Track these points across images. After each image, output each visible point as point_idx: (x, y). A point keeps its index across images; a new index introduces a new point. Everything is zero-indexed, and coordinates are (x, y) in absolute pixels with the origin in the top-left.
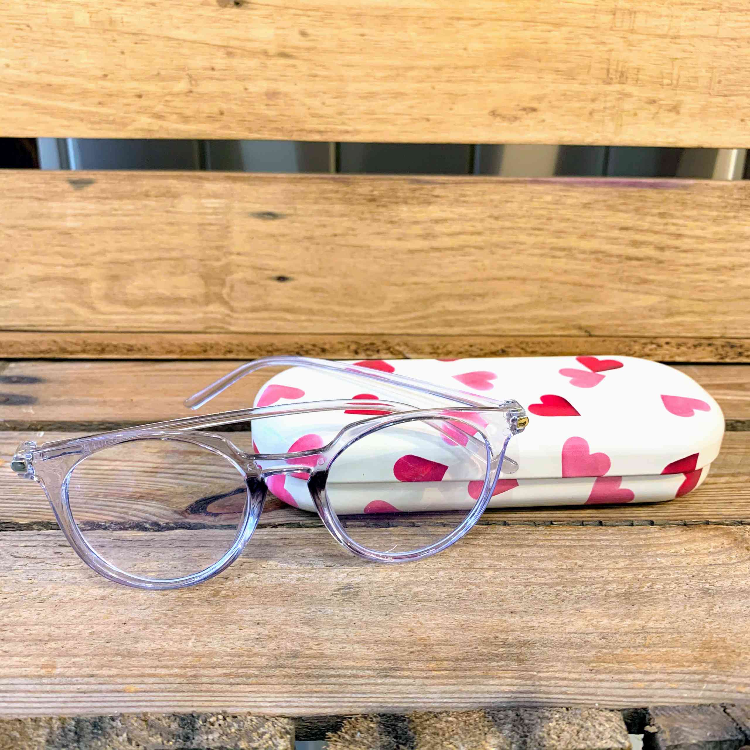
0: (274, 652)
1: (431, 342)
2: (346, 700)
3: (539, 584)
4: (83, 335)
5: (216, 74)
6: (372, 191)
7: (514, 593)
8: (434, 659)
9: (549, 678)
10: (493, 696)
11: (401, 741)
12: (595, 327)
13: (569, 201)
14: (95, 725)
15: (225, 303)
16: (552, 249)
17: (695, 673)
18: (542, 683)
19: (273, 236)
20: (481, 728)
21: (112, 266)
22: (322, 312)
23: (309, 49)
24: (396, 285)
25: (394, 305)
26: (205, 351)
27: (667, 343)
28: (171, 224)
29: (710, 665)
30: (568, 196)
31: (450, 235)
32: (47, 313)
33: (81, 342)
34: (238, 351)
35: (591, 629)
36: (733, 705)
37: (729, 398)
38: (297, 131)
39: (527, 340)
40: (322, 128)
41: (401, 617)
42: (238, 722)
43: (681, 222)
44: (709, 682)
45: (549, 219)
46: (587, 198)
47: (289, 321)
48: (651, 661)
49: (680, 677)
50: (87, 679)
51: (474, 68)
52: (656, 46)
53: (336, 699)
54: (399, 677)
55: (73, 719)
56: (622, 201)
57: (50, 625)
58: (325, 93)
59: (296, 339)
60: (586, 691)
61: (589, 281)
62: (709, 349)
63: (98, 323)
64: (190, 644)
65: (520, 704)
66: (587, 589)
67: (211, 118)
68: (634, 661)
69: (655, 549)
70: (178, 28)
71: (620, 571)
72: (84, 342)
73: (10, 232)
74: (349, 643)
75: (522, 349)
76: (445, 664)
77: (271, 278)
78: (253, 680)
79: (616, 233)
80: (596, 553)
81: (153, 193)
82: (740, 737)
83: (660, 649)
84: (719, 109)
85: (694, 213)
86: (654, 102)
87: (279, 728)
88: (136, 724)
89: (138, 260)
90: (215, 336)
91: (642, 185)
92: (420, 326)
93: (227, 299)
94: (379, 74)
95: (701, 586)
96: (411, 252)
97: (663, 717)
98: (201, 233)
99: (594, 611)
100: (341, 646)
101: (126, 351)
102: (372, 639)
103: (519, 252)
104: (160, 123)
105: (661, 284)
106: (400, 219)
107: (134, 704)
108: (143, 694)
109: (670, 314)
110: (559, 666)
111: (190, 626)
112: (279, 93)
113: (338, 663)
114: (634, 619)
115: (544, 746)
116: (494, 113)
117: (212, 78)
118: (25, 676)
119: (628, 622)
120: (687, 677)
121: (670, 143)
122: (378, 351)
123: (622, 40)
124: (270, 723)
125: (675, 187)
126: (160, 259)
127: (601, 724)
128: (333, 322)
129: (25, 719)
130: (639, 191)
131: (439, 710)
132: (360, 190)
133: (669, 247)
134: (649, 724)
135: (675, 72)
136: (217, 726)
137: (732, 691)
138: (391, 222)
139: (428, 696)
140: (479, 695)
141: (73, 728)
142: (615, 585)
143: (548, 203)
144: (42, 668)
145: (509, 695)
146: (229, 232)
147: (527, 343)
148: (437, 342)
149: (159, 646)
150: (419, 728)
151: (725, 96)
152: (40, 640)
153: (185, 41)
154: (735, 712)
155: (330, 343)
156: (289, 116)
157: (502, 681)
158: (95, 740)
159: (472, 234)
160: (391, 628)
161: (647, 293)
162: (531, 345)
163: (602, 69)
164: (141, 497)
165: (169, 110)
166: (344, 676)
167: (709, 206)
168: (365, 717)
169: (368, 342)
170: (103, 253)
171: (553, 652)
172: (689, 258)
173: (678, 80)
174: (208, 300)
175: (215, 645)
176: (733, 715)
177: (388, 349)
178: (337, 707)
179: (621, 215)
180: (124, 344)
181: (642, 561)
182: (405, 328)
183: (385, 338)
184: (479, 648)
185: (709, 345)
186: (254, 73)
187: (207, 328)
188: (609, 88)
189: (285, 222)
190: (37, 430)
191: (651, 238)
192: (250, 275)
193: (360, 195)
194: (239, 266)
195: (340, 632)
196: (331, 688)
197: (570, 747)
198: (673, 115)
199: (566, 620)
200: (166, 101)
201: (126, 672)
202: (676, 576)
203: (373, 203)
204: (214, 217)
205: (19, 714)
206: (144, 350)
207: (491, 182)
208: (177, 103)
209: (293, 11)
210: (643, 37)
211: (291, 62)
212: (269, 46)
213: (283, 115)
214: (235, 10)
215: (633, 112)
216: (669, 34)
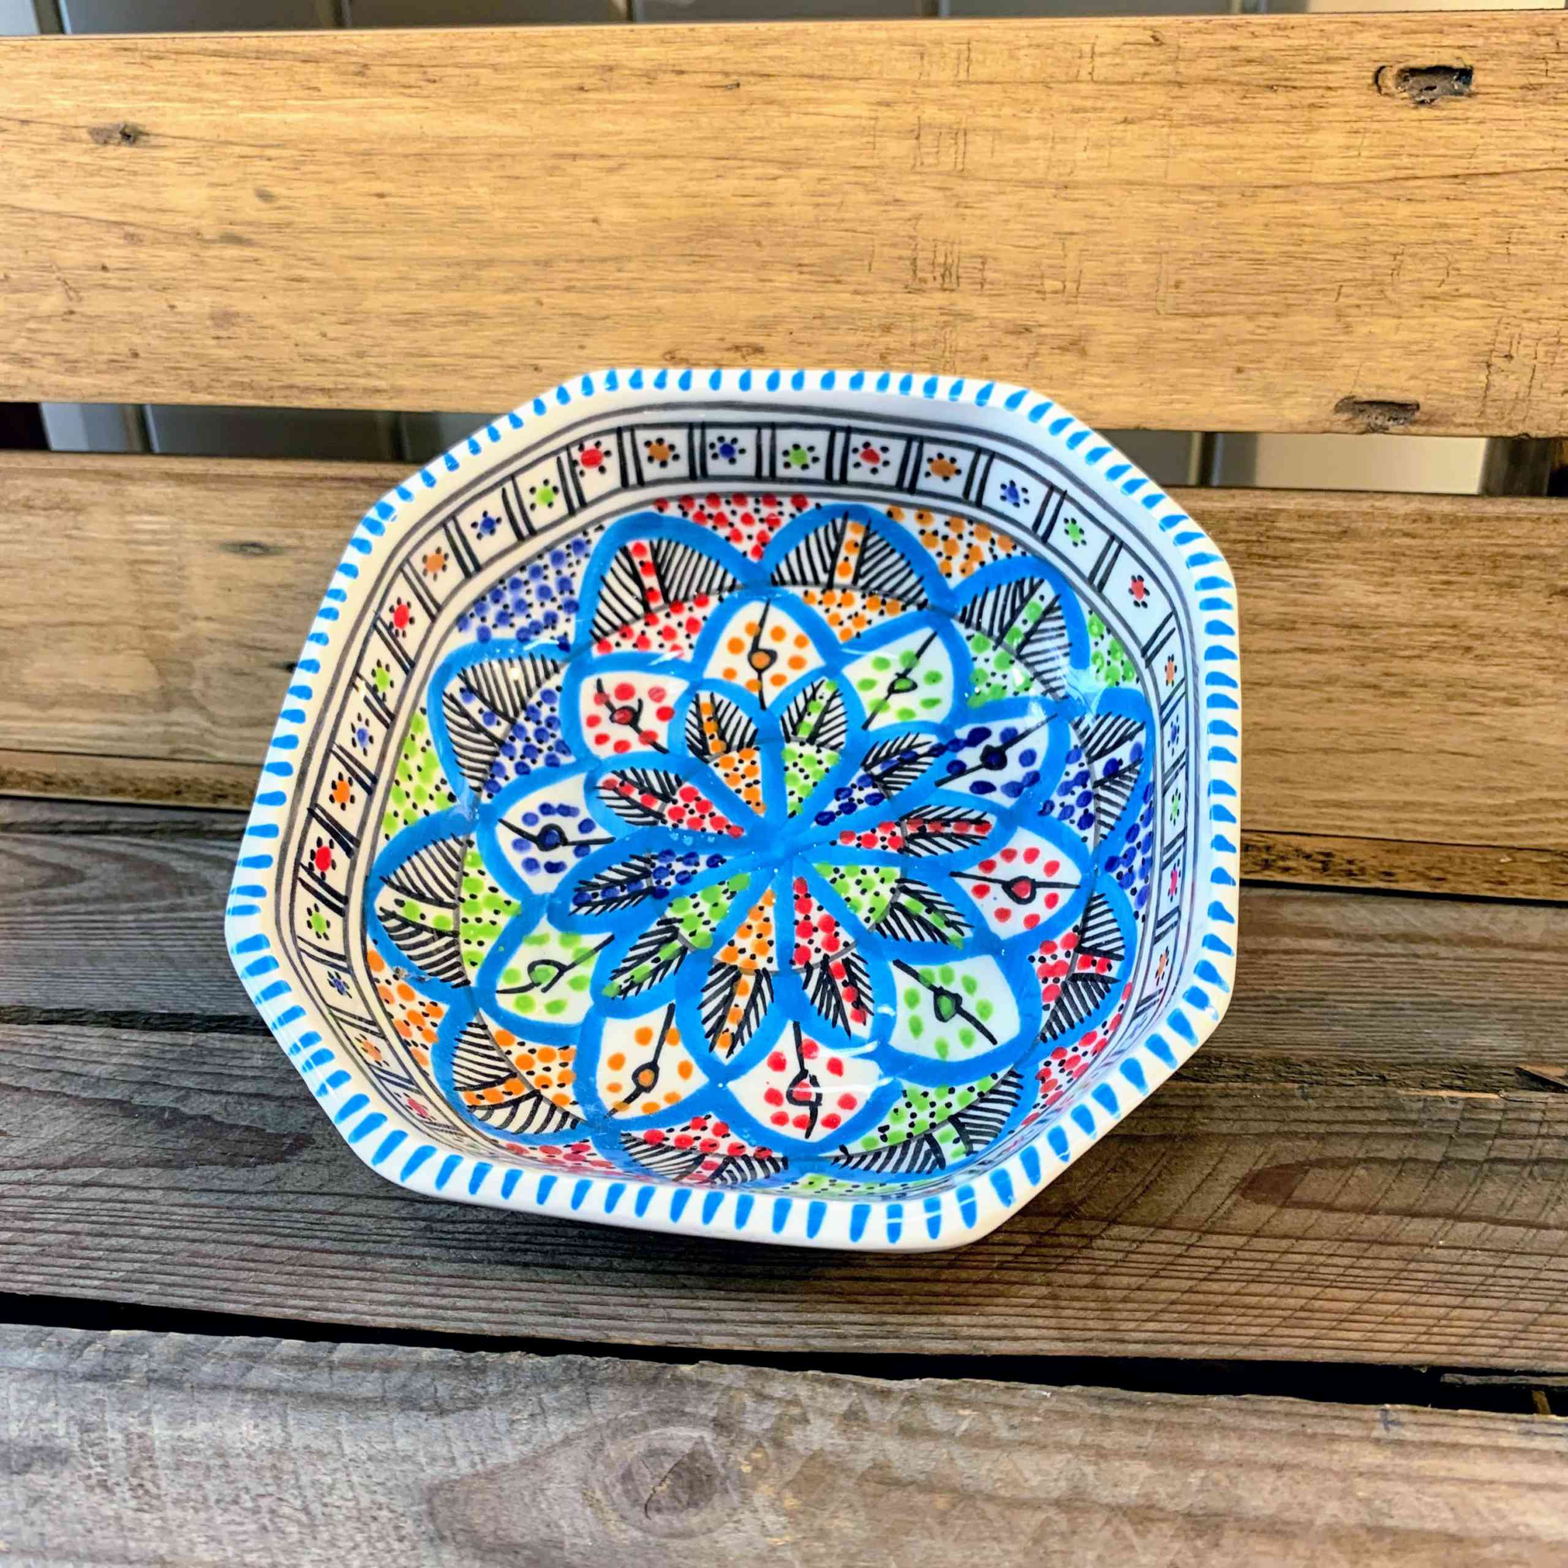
5: (112, 278)
15: (201, 708)
19: (266, 587)
23: (279, 227)
26: (178, 793)
28: (82, 560)
34: (234, 797)
38: (281, 388)
51: (619, 260)
52: (1020, 206)
58: (323, 313)
67: (115, 365)
70: (25, 187)
77: (275, 667)
81: (38, 503)
84: (1182, 345)
86: (1028, 330)
89: (34, 624)
90: (191, 766)
93: (202, 701)
94: (426, 276)
98: (136, 579)
104: (27, 372)
112: (237, 315)
116: (671, 355)
117: (105, 286)
123: (940, 194)
126: (72, 624)
135: (1071, 263)
146: (185, 578)
153: (43, 213)
156: (262, 360)
163: (900, 258)
165: (37, 347)
173: (1078, 282)
174: (167, 701)
180: (37, 773)
186: (182, 274)
187: (174, 752)
188: (922, 301)
189: (286, 561)
192: (234, 658)
194: (211, 641)
198: (1072, 358)
200: (30, 330)
204: (154, 548)
208: (51, 334)
209: (237, 150)
210: (989, 187)
211: (248, 252)
212: (203, 222)
213: (250, 358)
214: (126, 150)
215: (978, 354)
216: (1050, 178)
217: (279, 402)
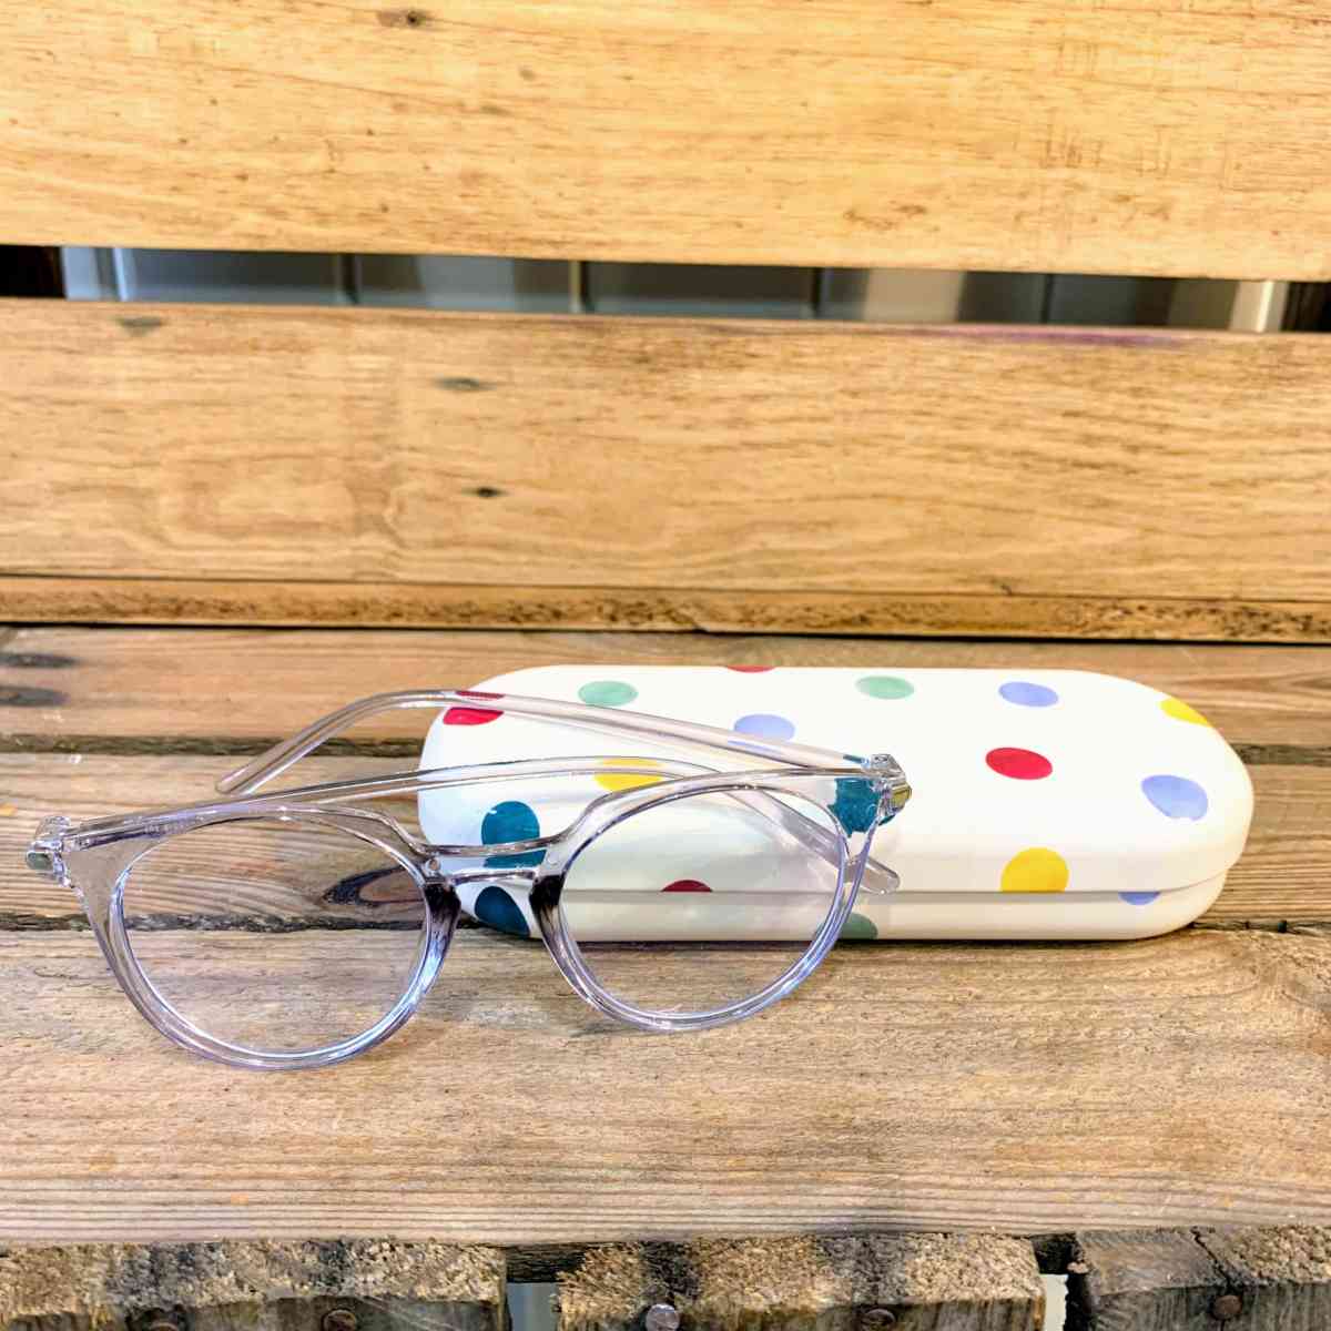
0: (473, 1139)
1: (738, 603)
2: (589, 1218)
3: (908, 1028)
4: (142, 584)
5: (376, 141)
6: (642, 345)
7: (866, 1042)
8: (733, 1152)
9: (916, 1185)
10: (827, 1213)
11: (676, 1286)
12: (1019, 581)
13: (980, 366)
14: (183, 1258)
15: (391, 533)
16: (948, 447)
17: (1155, 1177)
18: (909, 1192)
19: (472, 419)
20: (806, 1266)
21: (193, 466)
22: (556, 550)
23: (535, 101)
24: (681, 505)
25: (678, 540)
26: (354, 613)
27: (1141, 608)
28: (297, 396)
29: (1179, 1165)
30: (978, 358)
31: (774, 421)
32: (83, 546)
33: (141, 597)
34: (410, 614)
35: (990, 1104)
36: (1212, 1231)
37: (1241, 704)
38: (514, 240)
39: (903, 600)
40: (557, 236)
41: (680, 1082)
42: (414, 1255)
43: (1168, 403)
44: (1175, 1192)
45: (944, 396)
46: (1010, 362)
47: (498, 564)
48: (1085, 1158)
49: (1129, 1183)
50: (167, 1183)
51: (820, 136)
53: (573, 1218)
54: (676, 1182)
55: (146, 1247)
56: (1067, 367)
57: (103, 1091)
58: (563, 176)
59: (509, 595)
60: (978, 1205)
61: (1013, 503)
62: (1212, 618)
63: (170, 564)
64: (335, 1125)
65: (871, 1227)
66: (988, 1036)
67: (365, 217)
68: (1058, 1158)
69: (1101, 969)
70: (309, 60)
71: (1042, 1007)
72: (147, 596)
73: (19, 406)
74: (593, 1124)
75: (895, 615)
76: (751, 1161)
77: (467, 491)
78: (438, 1185)
79: (1056, 422)
80: (1003, 975)
81: (266, 344)
82: (1219, 1282)
83: (1102, 1139)
84: (1236, 213)
85: (1191, 388)
86: (1127, 199)
87: (482, 1265)
88: (249, 1257)
89: (242, 458)
90: (371, 588)
91: (1102, 341)
92: (721, 574)
93: (392, 526)
95: (1173, 1032)
96: (709, 449)
97: (1098, 1249)
98: (348, 413)
99: (996, 1074)
100: (582, 1129)
101: (216, 611)
102: (633, 1118)
103: (892, 452)
104: (280, 224)
105: (1133, 508)
106: (691, 394)
107: (244, 1223)
108: (260, 1207)
109: (1147, 558)
110: (935, 1164)
111: (335, 1095)
112: (485, 176)
113: (575, 1157)
114: (1061, 1088)
115: (907, 1295)
116: (852, 216)
117: (368, 149)
118: (67, 1177)
119: (1050, 1092)
120: (1141, 1183)
121: (1152, 269)
122: (650, 617)
123: (1073, 93)
124: (466, 1257)
125: (1158, 343)
126: (275, 457)
127: (997, 1260)
128: (573, 567)
129: (70, 1248)
130: (1096, 351)
131: (738, 1236)
132: (622, 343)
133: (1146, 447)
134: (1075, 1260)
135: (1163, 148)
136: (380, 1260)
137: (1209, 1208)
138: (675, 398)
139: (722, 1212)
140: (803, 1212)
141: (148, 1263)
142: (1032, 1031)
143: (941, 369)
144: (92, 1163)
145: (852, 1212)
146: (395, 412)
147: (904, 606)
148: (751, 603)
149: (285, 1129)
150: (705, 1265)
151: (1246, 190)
152: (88, 1117)
153: (322, 84)
154: (1215, 1243)
155: (568, 602)
156: (502, 215)
157: (842, 1189)
158: (183, 1282)
159: (813, 419)
160: (664, 1099)
161: (1109, 524)
162: (909, 608)
163: (1039, 141)
164: (250, 873)
165: (295, 201)
166: (587, 1180)
167: (1216, 378)
168: (619, 1246)
169: (633, 601)
170: (180, 443)
171: (927, 1142)
172: (1181, 465)
173: (1167, 164)
174: (359, 525)
175: (376, 1128)
176: (1210, 1247)
177: (668, 613)
178: (574, 1229)
179: (1066, 390)
180: (215, 601)
181: (1080, 990)
182: (698, 577)
183: (663, 594)
184: (807, 1133)
185: (1213, 611)
186: (440, 140)
187: (357, 574)
188: (1052, 174)
189: (492, 395)
190: (68, 751)
191: (1117, 430)
192: (431, 485)
193: (621, 351)
194: (412, 469)
195: (580, 1106)
196: (565, 1199)
197: (946, 1296)
198: (1156, 221)
199: (950, 1089)
200: (290, 186)
201: (229, 1170)
202: (1134, 1015)
203: (644, 366)
204: (370, 385)
205: (59, 1240)
206: (248, 610)
207: (845, 333)
208: (309, 189)
209: (508, 35)
211: (504, 122)
212: (468, 95)
213: (491, 214)
214: (409, 32)
216: (1154, 83)
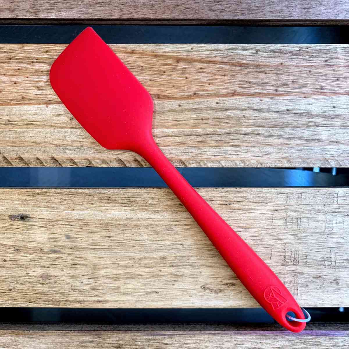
6: (118, 341)
23: (71, 247)
38: (63, 301)
52: (317, 240)
58: (83, 275)
86: (320, 277)
94: (122, 262)
112: (51, 276)
116: (204, 288)
117: (4, 267)
123: (293, 236)
135: (333, 256)
156: (58, 291)
173: (335, 262)
186: (33, 263)
188: (287, 268)
193: (109, 343)
198: (334, 285)
209: (61, 223)
210: (308, 234)
211: (59, 255)
212: (44, 245)
213: (54, 291)
214: (21, 222)
215: (305, 284)
216: (326, 231)
217: (61, 306)
